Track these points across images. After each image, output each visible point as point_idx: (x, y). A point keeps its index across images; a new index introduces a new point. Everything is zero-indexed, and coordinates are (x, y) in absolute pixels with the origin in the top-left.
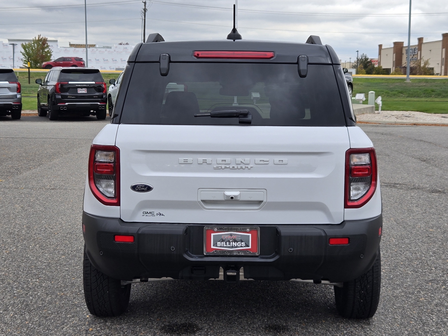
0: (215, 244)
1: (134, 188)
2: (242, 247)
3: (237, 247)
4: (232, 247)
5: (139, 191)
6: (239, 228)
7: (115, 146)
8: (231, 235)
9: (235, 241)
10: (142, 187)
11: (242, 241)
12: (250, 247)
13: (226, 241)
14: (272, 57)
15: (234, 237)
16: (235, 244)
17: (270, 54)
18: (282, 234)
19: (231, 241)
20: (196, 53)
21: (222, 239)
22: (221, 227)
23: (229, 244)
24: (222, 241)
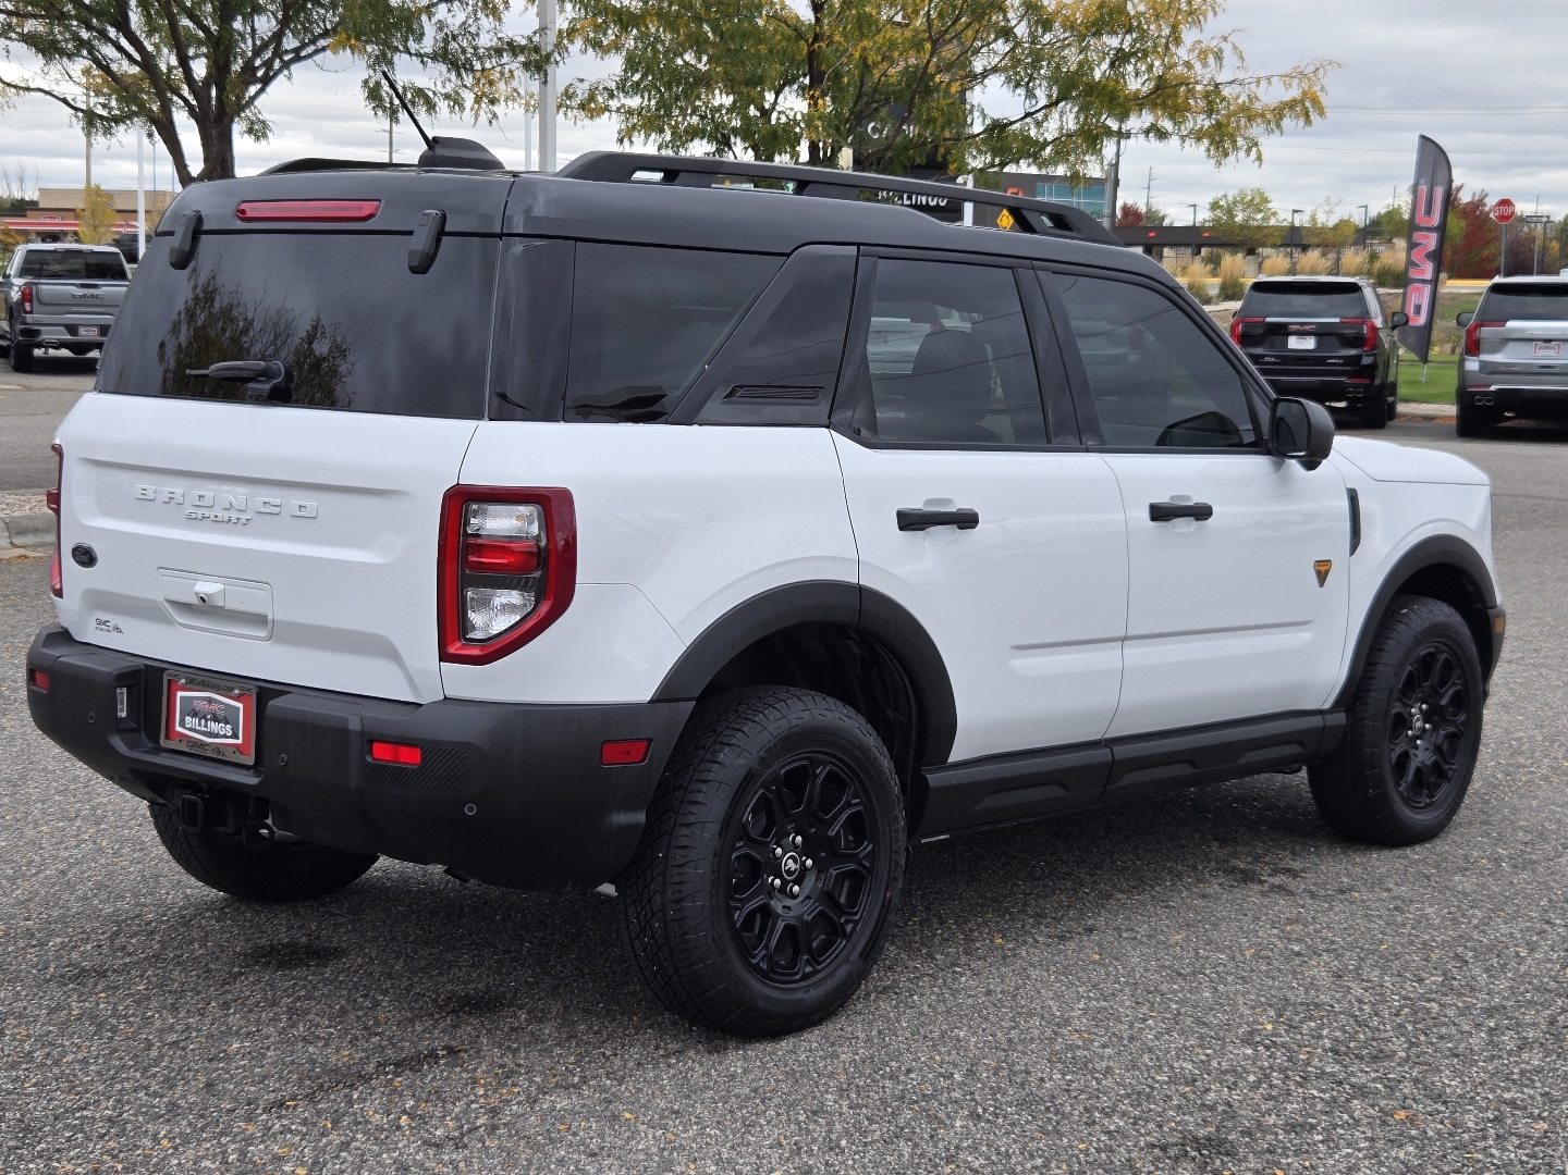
0: (182, 724)
2: (225, 736)
3: (217, 736)
4: (210, 735)
5: (80, 563)
6: (222, 682)
8: (210, 701)
9: (215, 719)
11: (227, 722)
12: (240, 741)
13: (200, 715)
14: (371, 216)
15: (215, 707)
16: (214, 727)
17: (367, 208)
21: (193, 709)
22: (193, 676)
23: (206, 726)
24: (195, 714)
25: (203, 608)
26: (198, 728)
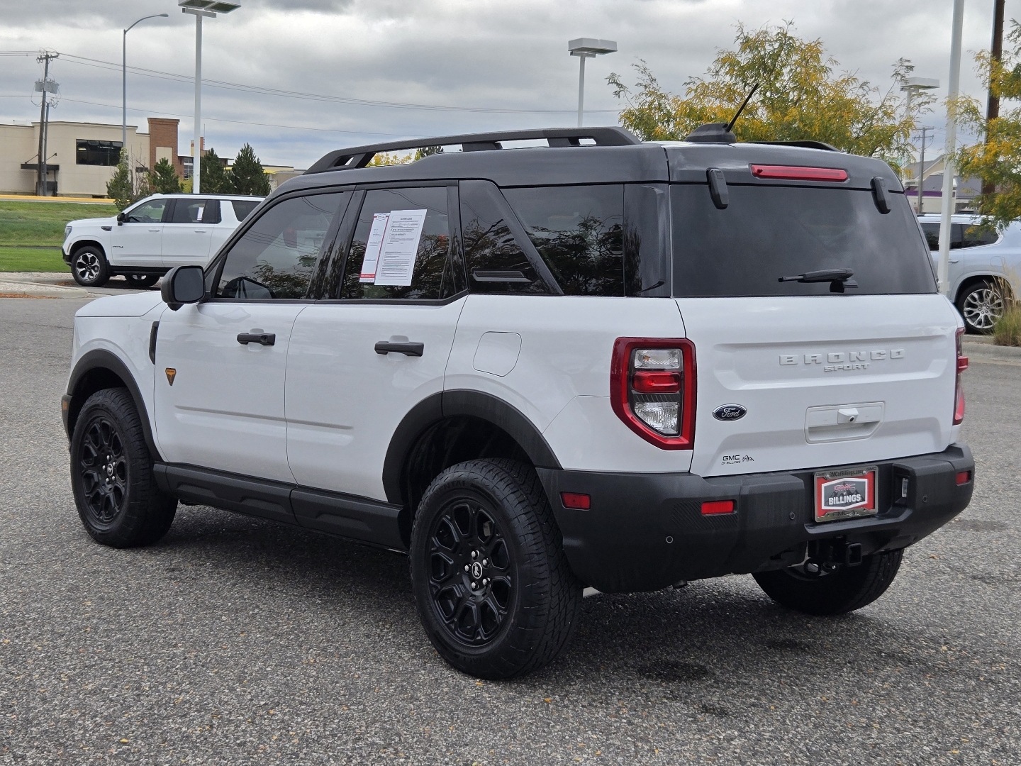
0: (827, 504)
1: (719, 415)
2: (857, 502)
3: (851, 503)
4: (846, 504)
5: (727, 418)
6: (854, 469)
7: (686, 338)
8: (844, 483)
9: (850, 493)
10: (731, 411)
11: (857, 493)
12: (866, 502)
13: (839, 494)
15: (848, 486)
16: (848, 499)
17: (843, 174)
18: (917, 475)
19: (844, 494)
20: (757, 168)
21: (834, 492)
22: (834, 471)
23: (843, 500)
24: (835, 495)
25: (850, 425)
26: (838, 503)
